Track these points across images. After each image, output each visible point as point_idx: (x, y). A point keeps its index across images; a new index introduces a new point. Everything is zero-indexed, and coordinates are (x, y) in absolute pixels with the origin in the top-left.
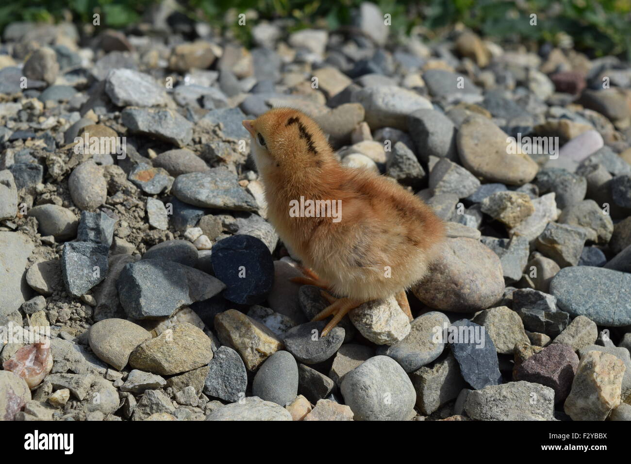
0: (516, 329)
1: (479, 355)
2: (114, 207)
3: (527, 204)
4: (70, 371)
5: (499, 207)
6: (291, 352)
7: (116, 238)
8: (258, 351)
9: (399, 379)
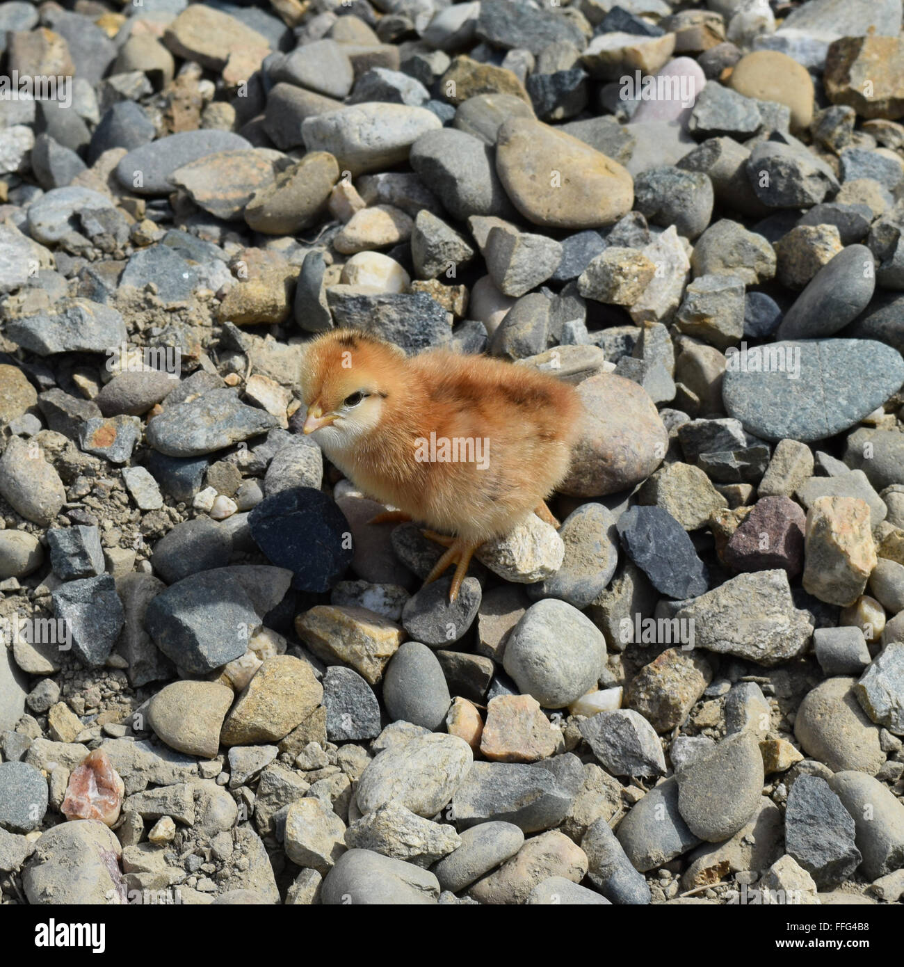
0: (703, 489)
1: (667, 550)
2: (82, 503)
3: (645, 268)
4: (151, 785)
5: (607, 285)
6: (421, 641)
7: (106, 550)
8: (378, 657)
9: (576, 626)
